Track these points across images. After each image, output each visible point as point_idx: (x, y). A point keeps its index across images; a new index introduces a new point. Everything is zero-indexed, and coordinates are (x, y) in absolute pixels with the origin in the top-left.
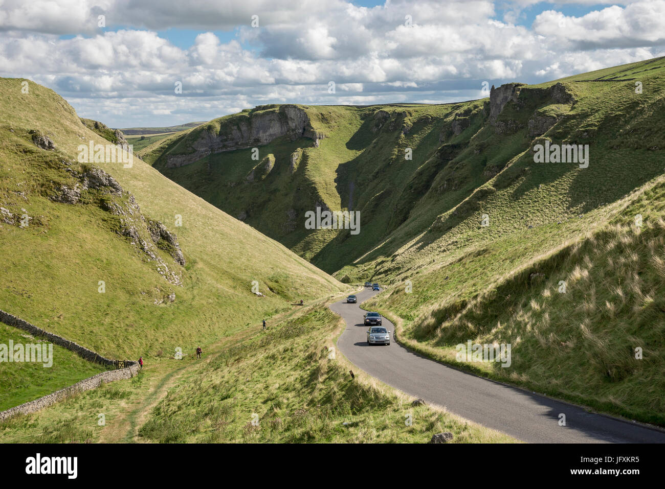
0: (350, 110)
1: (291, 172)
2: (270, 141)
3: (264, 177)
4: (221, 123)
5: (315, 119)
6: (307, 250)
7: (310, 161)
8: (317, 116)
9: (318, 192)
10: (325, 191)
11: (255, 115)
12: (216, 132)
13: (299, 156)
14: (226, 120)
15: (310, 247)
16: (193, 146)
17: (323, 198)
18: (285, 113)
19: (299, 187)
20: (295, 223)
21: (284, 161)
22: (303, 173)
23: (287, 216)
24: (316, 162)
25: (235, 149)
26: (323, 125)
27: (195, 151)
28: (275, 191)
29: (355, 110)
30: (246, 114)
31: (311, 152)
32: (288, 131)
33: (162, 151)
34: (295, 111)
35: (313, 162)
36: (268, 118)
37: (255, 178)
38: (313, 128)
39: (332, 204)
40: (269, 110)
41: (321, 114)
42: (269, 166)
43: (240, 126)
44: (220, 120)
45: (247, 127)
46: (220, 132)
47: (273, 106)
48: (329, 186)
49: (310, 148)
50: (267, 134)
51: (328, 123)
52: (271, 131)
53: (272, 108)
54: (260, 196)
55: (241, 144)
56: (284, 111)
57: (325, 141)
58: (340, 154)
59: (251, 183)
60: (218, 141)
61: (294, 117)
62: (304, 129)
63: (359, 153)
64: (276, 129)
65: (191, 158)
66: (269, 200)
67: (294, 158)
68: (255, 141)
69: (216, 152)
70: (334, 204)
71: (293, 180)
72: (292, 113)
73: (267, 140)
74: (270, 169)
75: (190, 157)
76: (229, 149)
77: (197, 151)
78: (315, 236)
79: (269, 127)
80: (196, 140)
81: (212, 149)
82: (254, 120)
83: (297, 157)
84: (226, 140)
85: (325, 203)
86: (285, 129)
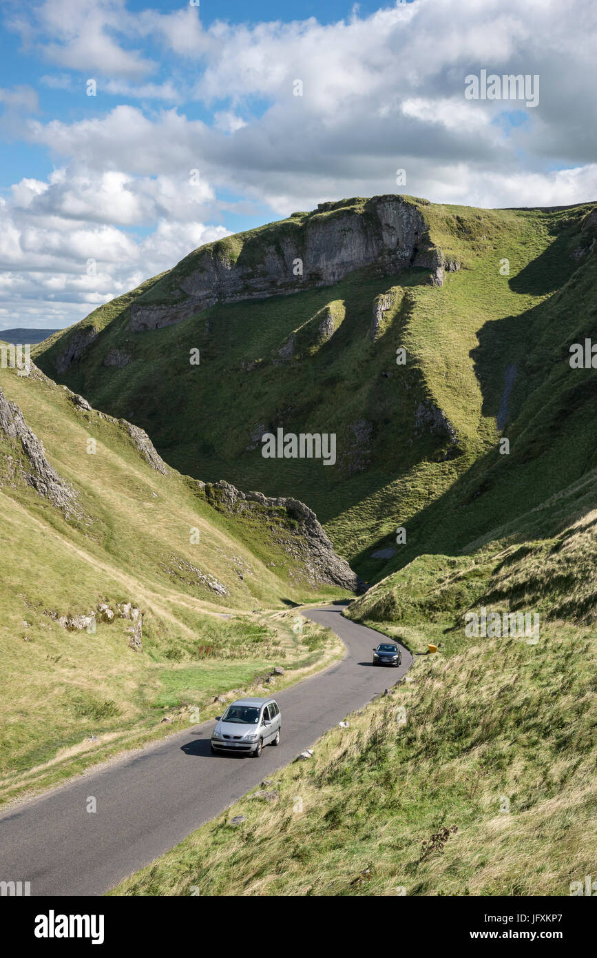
0: (527, 216)
1: (372, 339)
2: (341, 277)
3: (314, 350)
4: (245, 240)
5: (441, 229)
6: (386, 516)
7: (416, 315)
8: (448, 222)
9: (425, 382)
10: (444, 381)
11: (312, 221)
12: (232, 257)
13: (393, 304)
14: (256, 233)
15: (394, 509)
16: (183, 287)
17: (436, 397)
18: (376, 215)
19: (385, 371)
20: (369, 451)
21: (360, 316)
22: (396, 339)
23: (352, 436)
24: (430, 317)
25: (268, 296)
26: (460, 242)
27: (185, 296)
28: (333, 381)
29: (539, 217)
30: (297, 221)
31: (423, 296)
32: (380, 254)
33: (130, 300)
34: (397, 208)
35: (424, 315)
36: (338, 226)
37: (297, 350)
38: (433, 245)
39: (456, 411)
40: (345, 208)
41: (458, 218)
42: (327, 326)
43: (283, 246)
44: (244, 234)
45: (297, 247)
46: (239, 258)
47: (353, 201)
48: (454, 370)
49: (421, 288)
50: (336, 261)
51: (473, 239)
52: (344, 255)
53: (349, 205)
54: (302, 391)
55: (281, 286)
56: (376, 210)
57: (460, 276)
58: (491, 303)
59: (288, 362)
60: (234, 276)
61: (394, 222)
62: (416, 250)
63: (537, 301)
64: (353, 251)
65: (177, 313)
66: (321, 400)
67: (382, 307)
68: (311, 279)
69: (228, 300)
70: (462, 411)
71: (374, 355)
72: (390, 215)
73: (333, 274)
74: (331, 334)
75: (175, 310)
76: (256, 295)
77: (188, 296)
78: (408, 484)
79: (340, 246)
80: (188, 275)
81: (220, 294)
82: (310, 231)
83: (387, 306)
84: (251, 276)
85: (441, 406)
86: (374, 249)
